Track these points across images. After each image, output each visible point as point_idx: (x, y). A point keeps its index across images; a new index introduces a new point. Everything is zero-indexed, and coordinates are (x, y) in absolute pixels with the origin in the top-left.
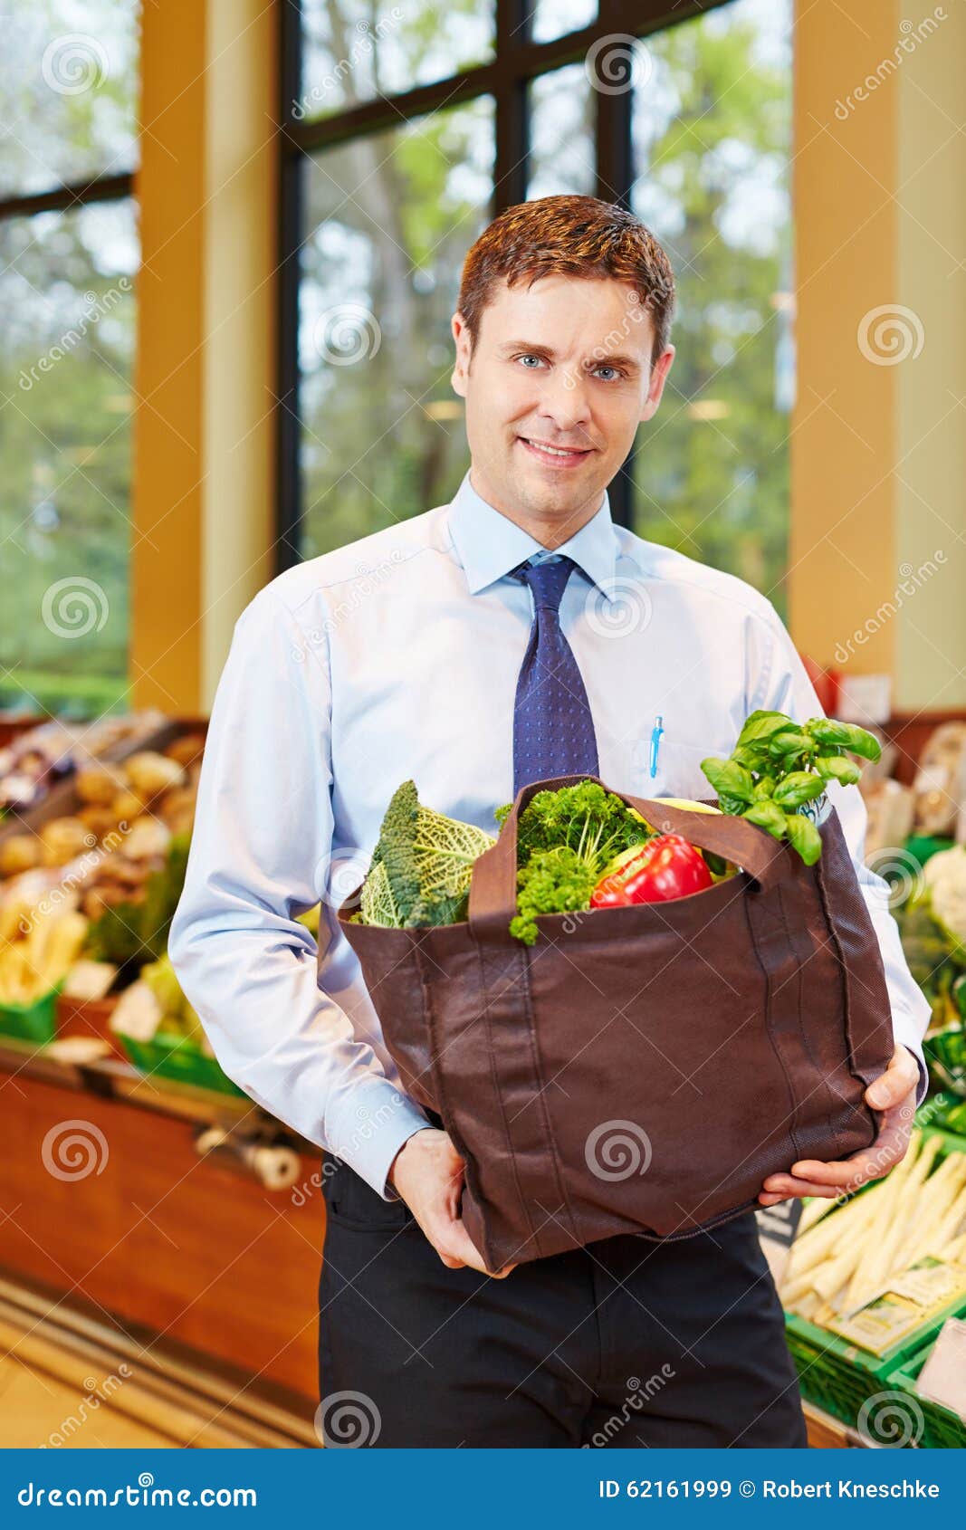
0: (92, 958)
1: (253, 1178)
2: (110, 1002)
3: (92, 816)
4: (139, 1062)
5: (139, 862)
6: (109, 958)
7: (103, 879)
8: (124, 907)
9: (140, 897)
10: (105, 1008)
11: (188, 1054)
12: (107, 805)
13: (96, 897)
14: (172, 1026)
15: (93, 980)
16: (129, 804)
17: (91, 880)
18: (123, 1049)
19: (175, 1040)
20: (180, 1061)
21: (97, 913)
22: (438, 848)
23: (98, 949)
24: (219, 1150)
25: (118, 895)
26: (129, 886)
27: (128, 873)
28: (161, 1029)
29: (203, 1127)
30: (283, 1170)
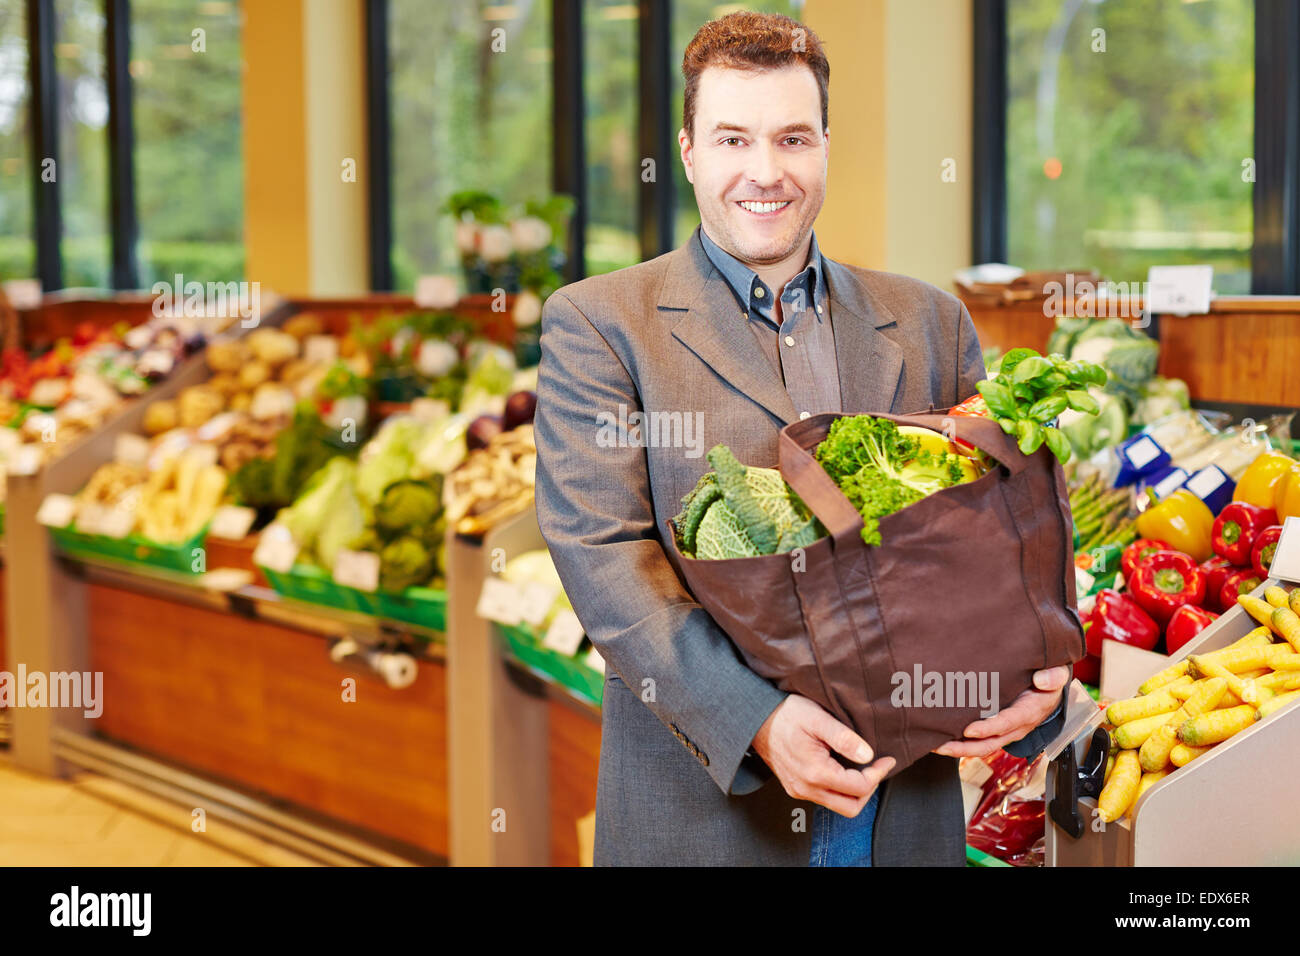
0: (231, 503)
1: (379, 679)
2: (252, 540)
3: (221, 383)
4: (278, 588)
5: (265, 423)
6: (247, 503)
7: (234, 437)
8: (258, 461)
9: (270, 452)
10: (246, 545)
11: (319, 581)
12: (235, 374)
13: (231, 454)
14: (307, 559)
15: (235, 522)
16: (253, 373)
17: (226, 438)
18: (263, 578)
19: (308, 570)
20: (314, 587)
21: (235, 466)
22: (764, 494)
23: (237, 495)
24: (347, 658)
25: (250, 452)
26: (260, 444)
27: (256, 432)
28: (297, 562)
29: (335, 640)
30: (404, 672)
